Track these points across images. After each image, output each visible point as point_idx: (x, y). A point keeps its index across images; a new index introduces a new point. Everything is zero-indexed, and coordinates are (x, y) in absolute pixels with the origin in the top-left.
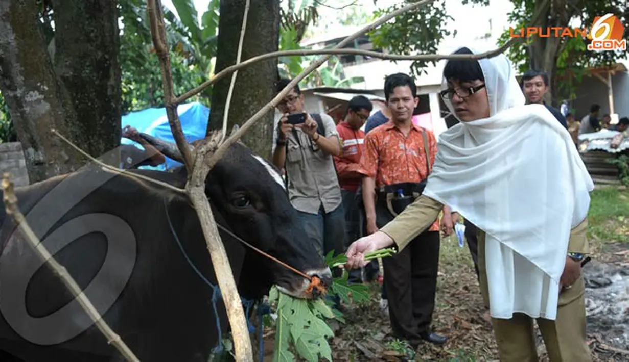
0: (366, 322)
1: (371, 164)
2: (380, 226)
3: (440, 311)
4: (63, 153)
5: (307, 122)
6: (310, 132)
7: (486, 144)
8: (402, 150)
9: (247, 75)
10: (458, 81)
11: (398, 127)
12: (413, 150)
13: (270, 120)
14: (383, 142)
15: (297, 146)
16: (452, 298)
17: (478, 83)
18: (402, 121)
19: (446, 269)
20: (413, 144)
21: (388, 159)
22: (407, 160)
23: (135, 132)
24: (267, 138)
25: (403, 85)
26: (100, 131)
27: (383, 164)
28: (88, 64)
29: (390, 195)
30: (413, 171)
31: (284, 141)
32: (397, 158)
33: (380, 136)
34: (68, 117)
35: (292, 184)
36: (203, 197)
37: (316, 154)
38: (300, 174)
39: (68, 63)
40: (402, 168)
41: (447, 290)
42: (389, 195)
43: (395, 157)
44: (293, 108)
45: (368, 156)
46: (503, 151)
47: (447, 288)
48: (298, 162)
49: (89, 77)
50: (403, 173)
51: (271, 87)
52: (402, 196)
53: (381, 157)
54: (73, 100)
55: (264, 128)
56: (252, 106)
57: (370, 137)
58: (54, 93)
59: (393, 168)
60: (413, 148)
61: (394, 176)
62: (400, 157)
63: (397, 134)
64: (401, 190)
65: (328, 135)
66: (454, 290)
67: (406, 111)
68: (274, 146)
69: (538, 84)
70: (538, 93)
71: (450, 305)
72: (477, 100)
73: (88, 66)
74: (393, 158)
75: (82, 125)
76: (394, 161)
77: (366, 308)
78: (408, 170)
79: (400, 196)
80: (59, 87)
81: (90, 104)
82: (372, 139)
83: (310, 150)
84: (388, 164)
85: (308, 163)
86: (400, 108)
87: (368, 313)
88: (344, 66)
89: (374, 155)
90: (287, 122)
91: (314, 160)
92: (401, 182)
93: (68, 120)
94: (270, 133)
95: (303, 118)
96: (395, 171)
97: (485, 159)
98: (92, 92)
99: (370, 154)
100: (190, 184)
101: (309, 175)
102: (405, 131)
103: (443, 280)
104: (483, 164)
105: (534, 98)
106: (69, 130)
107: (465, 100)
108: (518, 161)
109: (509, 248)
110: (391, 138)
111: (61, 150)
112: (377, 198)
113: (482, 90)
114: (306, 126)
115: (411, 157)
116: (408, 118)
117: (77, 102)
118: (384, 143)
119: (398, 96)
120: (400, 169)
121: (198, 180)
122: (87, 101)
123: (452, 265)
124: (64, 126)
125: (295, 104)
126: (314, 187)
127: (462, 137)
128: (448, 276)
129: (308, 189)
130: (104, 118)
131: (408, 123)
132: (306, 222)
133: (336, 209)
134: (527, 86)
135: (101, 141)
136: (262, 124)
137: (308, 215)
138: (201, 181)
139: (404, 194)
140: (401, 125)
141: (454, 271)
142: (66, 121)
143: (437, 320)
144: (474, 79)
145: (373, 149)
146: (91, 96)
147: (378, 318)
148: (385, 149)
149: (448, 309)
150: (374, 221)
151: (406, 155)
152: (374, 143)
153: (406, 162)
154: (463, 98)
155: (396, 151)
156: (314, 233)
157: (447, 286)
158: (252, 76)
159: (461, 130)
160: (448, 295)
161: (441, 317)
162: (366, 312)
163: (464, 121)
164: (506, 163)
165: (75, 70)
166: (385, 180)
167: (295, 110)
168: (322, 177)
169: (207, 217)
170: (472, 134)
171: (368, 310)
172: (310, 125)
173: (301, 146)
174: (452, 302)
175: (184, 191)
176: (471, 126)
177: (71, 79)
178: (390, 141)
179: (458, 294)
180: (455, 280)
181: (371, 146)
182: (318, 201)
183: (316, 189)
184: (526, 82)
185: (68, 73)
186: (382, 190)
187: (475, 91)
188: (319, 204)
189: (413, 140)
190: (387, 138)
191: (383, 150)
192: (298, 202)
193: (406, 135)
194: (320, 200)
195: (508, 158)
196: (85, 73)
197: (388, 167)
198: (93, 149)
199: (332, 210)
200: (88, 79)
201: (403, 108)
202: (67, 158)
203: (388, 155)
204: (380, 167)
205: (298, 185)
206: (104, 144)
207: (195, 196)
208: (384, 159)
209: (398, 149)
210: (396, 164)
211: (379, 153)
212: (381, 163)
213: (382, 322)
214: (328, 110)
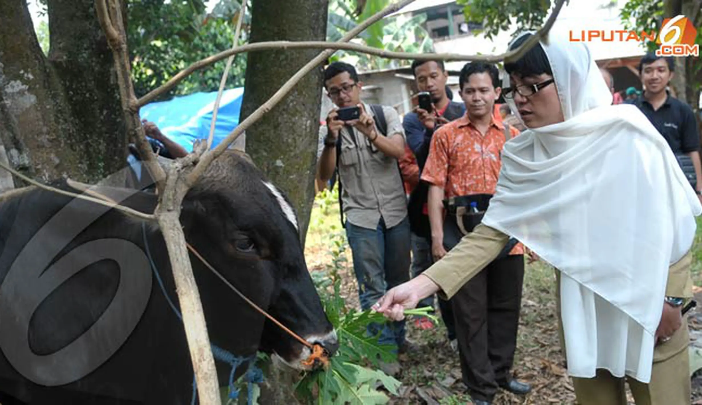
0: (434, 362)
1: (438, 169)
2: (448, 248)
3: (527, 352)
4: (52, 156)
5: (361, 118)
6: (366, 131)
7: (561, 155)
8: (477, 153)
9: (286, 59)
10: (520, 75)
11: (473, 124)
12: (492, 152)
13: (314, 115)
14: (454, 142)
15: (352, 146)
16: (545, 335)
17: (545, 77)
18: (480, 117)
19: (540, 298)
20: (492, 144)
21: (459, 164)
22: (483, 165)
23: (152, 128)
24: (311, 137)
25: (481, 71)
26: (100, 128)
27: (454, 169)
28: (85, 46)
29: (460, 210)
30: (491, 179)
31: (333, 141)
32: (471, 162)
33: (451, 134)
34: (60, 112)
35: (346, 193)
36: (175, 225)
37: (375, 156)
38: (356, 181)
39: (61, 45)
40: (477, 175)
41: (538, 325)
42: (459, 208)
43: (469, 161)
44: (347, 99)
45: (435, 160)
46: (582, 164)
47: (539, 322)
48: (353, 165)
49: (87, 63)
50: (478, 181)
51: (317, 74)
52: (476, 211)
53: (451, 161)
54: (67, 90)
55: (306, 125)
56: (291, 98)
57: (438, 136)
58: (42, 82)
59: (466, 174)
60: (491, 150)
61: (467, 185)
62: (474, 162)
63: (472, 133)
64: (474, 203)
65: (391, 132)
66: (548, 325)
67: (484, 105)
68: (321, 147)
69: (660, 70)
70: (659, 81)
71: (540, 345)
72: (544, 100)
73: (86, 49)
74: (465, 162)
75: (77, 121)
76: (468, 167)
77: (436, 345)
78: (484, 177)
79: (474, 211)
80: (48, 75)
81: (88, 95)
82: (440, 138)
83: (368, 151)
84: (461, 171)
85: (366, 167)
86: (475, 101)
87: (438, 352)
88: (434, 42)
89: (443, 157)
90: (336, 118)
91: (373, 163)
92: (475, 193)
93: (59, 115)
94: (314, 131)
95: (356, 113)
96: (467, 180)
97: (559, 176)
98: (90, 81)
99: (439, 158)
100: (160, 208)
101: (366, 182)
102: (482, 129)
103: (535, 311)
104: (558, 181)
105: (654, 87)
106: (60, 127)
107: (529, 100)
108: (600, 178)
109: (589, 290)
110: (465, 138)
111: (51, 152)
112: (446, 211)
113: (548, 88)
114: (361, 123)
115: (488, 163)
116: (487, 113)
117: (71, 93)
118: (455, 144)
119: (474, 86)
120: (475, 177)
121: (170, 203)
122: (85, 92)
123: (548, 292)
124: (53, 123)
125: (351, 94)
126: (372, 196)
127: (530, 148)
128: (542, 307)
129: (364, 198)
130: (105, 112)
131: (487, 119)
132: (363, 239)
133: (401, 223)
134: (647, 72)
135: (102, 141)
136: (304, 119)
137: (366, 231)
138: (174, 203)
139: (478, 208)
140: (478, 121)
141: (550, 300)
142: (56, 116)
143: (522, 363)
144: (540, 74)
145: (442, 151)
146: (89, 85)
147: (450, 359)
148: (457, 152)
149: (538, 350)
150: (441, 241)
151: (483, 160)
152: (443, 144)
153: (483, 168)
154: (526, 97)
155: (470, 154)
156: (371, 252)
157: (539, 319)
158: (292, 60)
159: (529, 139)
160: (540, 331)
161: (527, 359)
162: (435, 351)
163: (531, 127)
164: (585, 182)
165: (70, 54)
166: (456, 190)
167: (350, 101)
168: (382, 183)
169: (178, 252)
170: (544, 144)
171: (437, 348)
172: (365, 122)
173: (357, 146)
174: (542, 342)
175: (152, 216)
176: (541, 133)
177: (64, 65)
178: (463, 141)
179: (551, 330)
180: (550, 312)
181: (440, 147)
182: (378, 213)
183: (375, 200)
184: (645, 66)
185: (62, 58)
186: (451, 203)
187: (539, 89)
188: (379, 217)
189: (492, 140)
190: (460, 138)
191: (454, 152)
192: (354, 214)
193: (483, 135)
194: (380, 212)
195: (588, 175)
196: (83, 57)
197: (460, 174)
198: (91, 150)
199: (393, 225)
200: (85, 65)
201: (479, 101)
202: (57, 161)
203: (460, 158)
204: (450, 174)
205: (354, 195)
206: (105, 145)
207: (165, 224)
208: (454, 164)
209: (473, 151)
210: (469, 170)
211: (449, 156)
212: (451, 169)
213: (454, 363)
214: (412, 96)
